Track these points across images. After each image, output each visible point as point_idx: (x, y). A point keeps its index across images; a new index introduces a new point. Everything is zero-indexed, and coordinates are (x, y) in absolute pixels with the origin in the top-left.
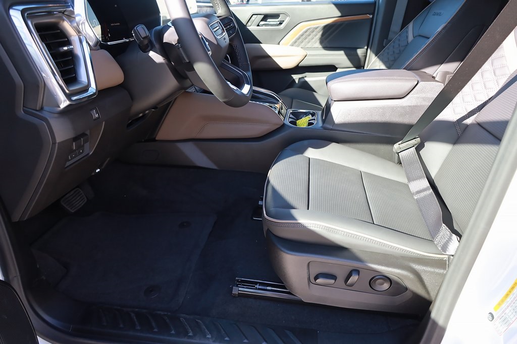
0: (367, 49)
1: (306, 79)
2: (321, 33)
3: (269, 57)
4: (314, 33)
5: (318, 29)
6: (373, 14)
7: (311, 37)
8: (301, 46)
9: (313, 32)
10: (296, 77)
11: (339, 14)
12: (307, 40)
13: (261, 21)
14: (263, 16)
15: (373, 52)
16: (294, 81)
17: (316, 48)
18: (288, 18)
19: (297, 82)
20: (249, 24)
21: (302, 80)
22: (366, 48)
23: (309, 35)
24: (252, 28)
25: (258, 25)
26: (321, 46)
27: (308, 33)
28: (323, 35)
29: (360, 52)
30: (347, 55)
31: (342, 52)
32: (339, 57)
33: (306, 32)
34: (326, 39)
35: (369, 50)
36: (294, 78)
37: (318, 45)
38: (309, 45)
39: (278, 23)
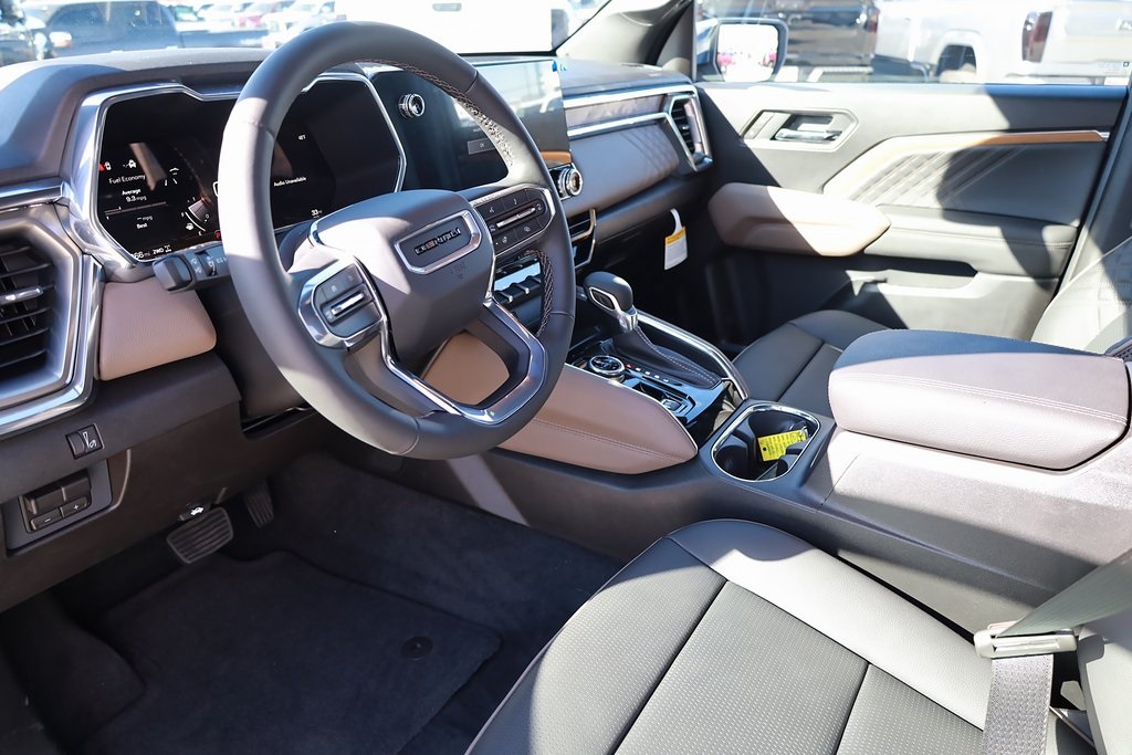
0: (1079, 230)
1: (882, 288)
2: (942, 171)
3: (785, 222)
4: (923, 170)
5: (934, 161)
6: (1114, 130)
7: (911, 178)
8: (878, 201)
9: (919, 165)
10: (858, 278)
11: (1004, 124)
12: (901, 185)
13: (783, 127)
14: (788, 116)
15: (1097, 242)
16: (850, 286)
17: (922, 211)
18: (852, 125)
19: (857, 290)
20: (751, 132)
21: (872, 289)
22: (1076, 223)
23: (908, 174)
24: (757, 144)
25: (773, 138)
26: (936, 205)
27: (904, 168)
28: (947, 176)
29: (1053, 236)
30: (1008, 238)
31: (995, 231)
32: (985, 242)
33: (899, 164)
34: (955, 188)
35: (1084, 233)
36: (853, 279)
37: (931, 201)
38: (904, 200)
39: (826, 135)
